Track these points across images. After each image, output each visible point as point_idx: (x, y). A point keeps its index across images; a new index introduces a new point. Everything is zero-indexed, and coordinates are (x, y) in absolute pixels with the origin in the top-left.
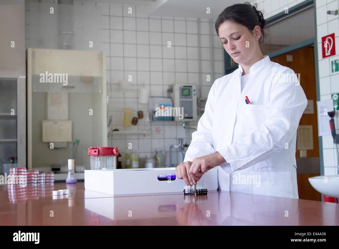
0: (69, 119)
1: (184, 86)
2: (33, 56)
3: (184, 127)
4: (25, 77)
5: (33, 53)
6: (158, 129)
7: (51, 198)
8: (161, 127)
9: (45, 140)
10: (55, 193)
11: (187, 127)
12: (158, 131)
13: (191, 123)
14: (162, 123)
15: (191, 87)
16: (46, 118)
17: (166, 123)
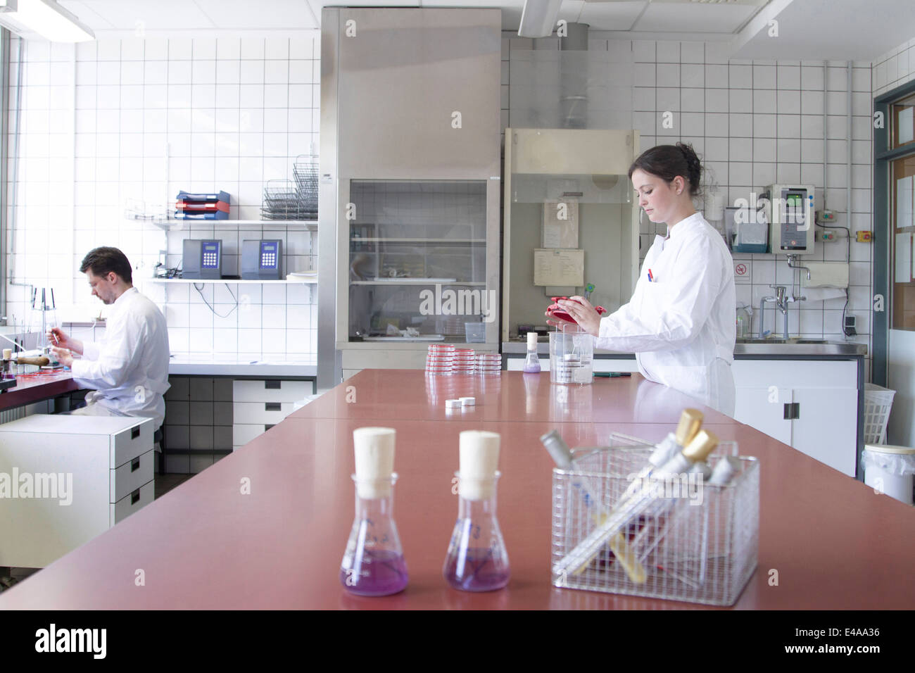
0: (580, 247)
1: (790, 189)
2: (514, 142)
3: (790, 265)
4: (499, 178)
5: (515, 136)
6: (741, 267)
7: (444, 411)
8: (747, 264)
9: (538, 282)
10: (449, 404)
11: (797, 264)
12: (742, 270)
13: (803, 258)
14: (748, 256)
15: (805, 190)
16: (540, 245)
17: (756, 256)
